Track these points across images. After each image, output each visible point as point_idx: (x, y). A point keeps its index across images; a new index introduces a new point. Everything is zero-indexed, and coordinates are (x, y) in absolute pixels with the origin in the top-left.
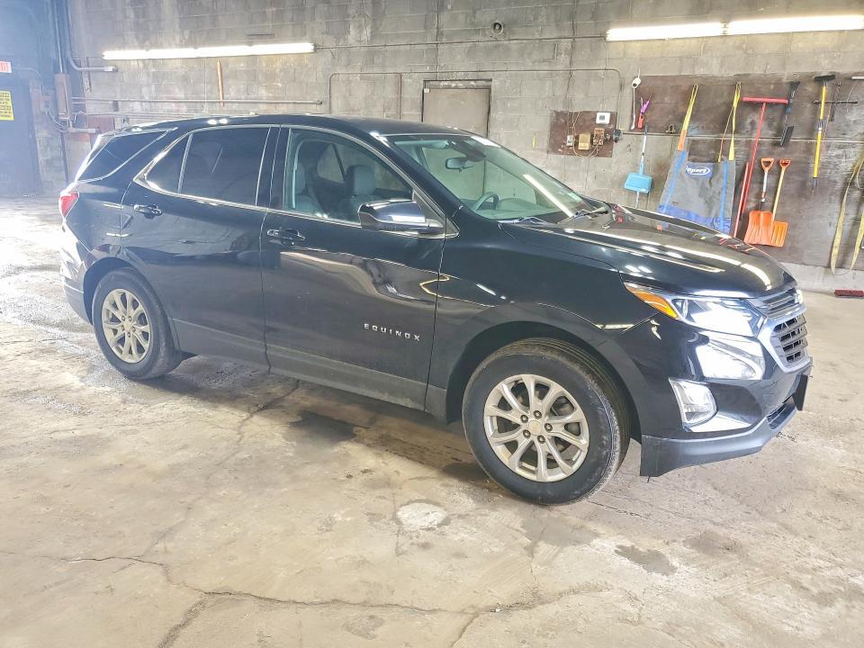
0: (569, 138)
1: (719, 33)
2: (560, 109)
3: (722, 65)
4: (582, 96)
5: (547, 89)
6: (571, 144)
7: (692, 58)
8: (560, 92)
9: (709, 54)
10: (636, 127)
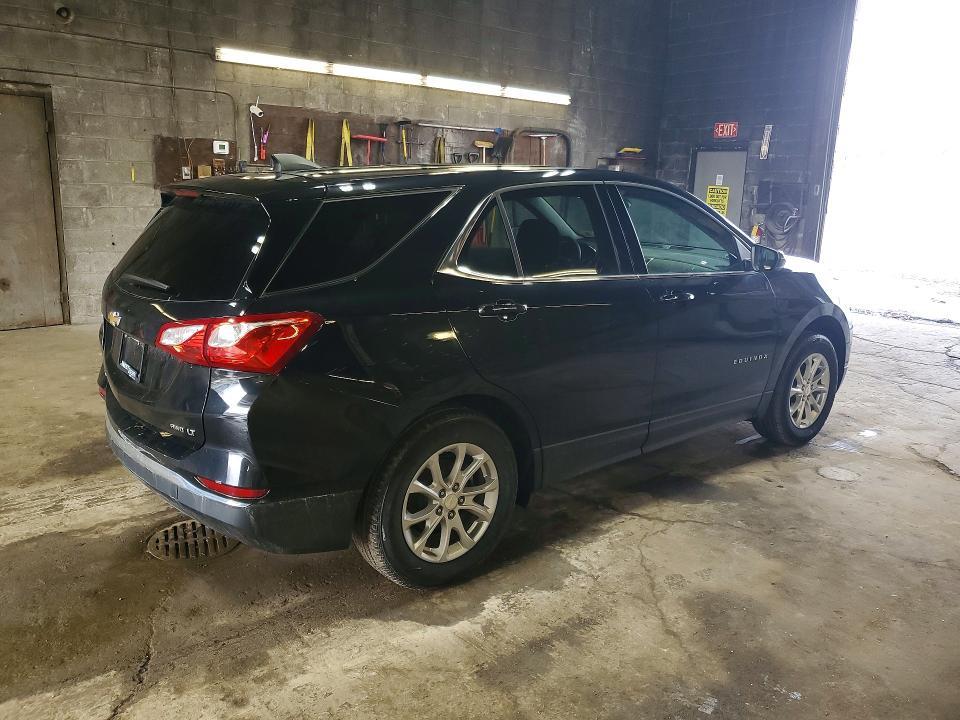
0: (186, 170)
1: (325, 72)
2: (165, 134)
3: (327, 101)
4: (191, 121)
5: (143, 108)
6: (189, 177)
7: (300, 92)
8: (161, 114)
9: (315, 89)
10: (259, 158)
